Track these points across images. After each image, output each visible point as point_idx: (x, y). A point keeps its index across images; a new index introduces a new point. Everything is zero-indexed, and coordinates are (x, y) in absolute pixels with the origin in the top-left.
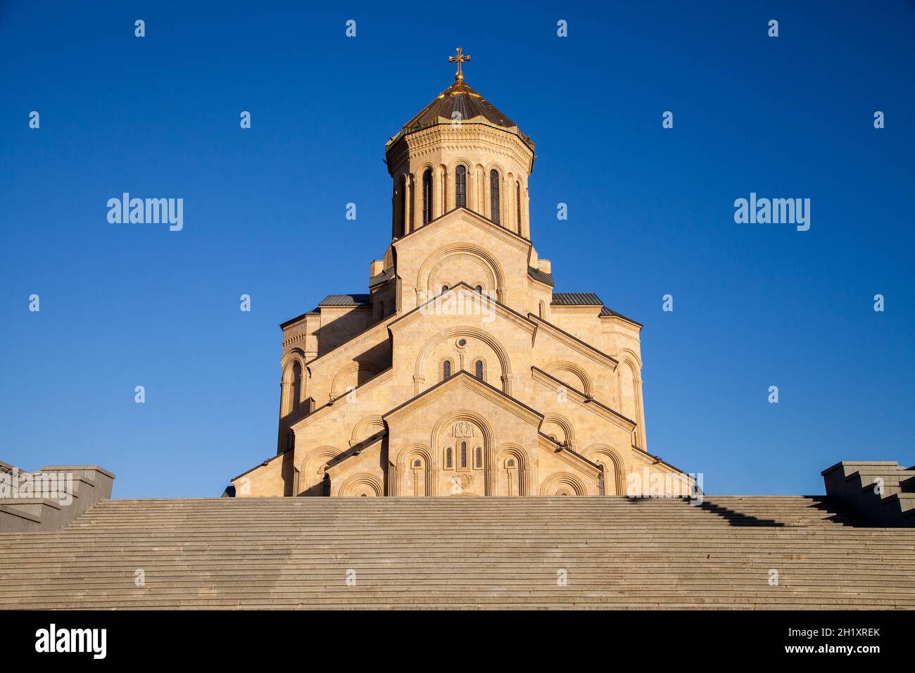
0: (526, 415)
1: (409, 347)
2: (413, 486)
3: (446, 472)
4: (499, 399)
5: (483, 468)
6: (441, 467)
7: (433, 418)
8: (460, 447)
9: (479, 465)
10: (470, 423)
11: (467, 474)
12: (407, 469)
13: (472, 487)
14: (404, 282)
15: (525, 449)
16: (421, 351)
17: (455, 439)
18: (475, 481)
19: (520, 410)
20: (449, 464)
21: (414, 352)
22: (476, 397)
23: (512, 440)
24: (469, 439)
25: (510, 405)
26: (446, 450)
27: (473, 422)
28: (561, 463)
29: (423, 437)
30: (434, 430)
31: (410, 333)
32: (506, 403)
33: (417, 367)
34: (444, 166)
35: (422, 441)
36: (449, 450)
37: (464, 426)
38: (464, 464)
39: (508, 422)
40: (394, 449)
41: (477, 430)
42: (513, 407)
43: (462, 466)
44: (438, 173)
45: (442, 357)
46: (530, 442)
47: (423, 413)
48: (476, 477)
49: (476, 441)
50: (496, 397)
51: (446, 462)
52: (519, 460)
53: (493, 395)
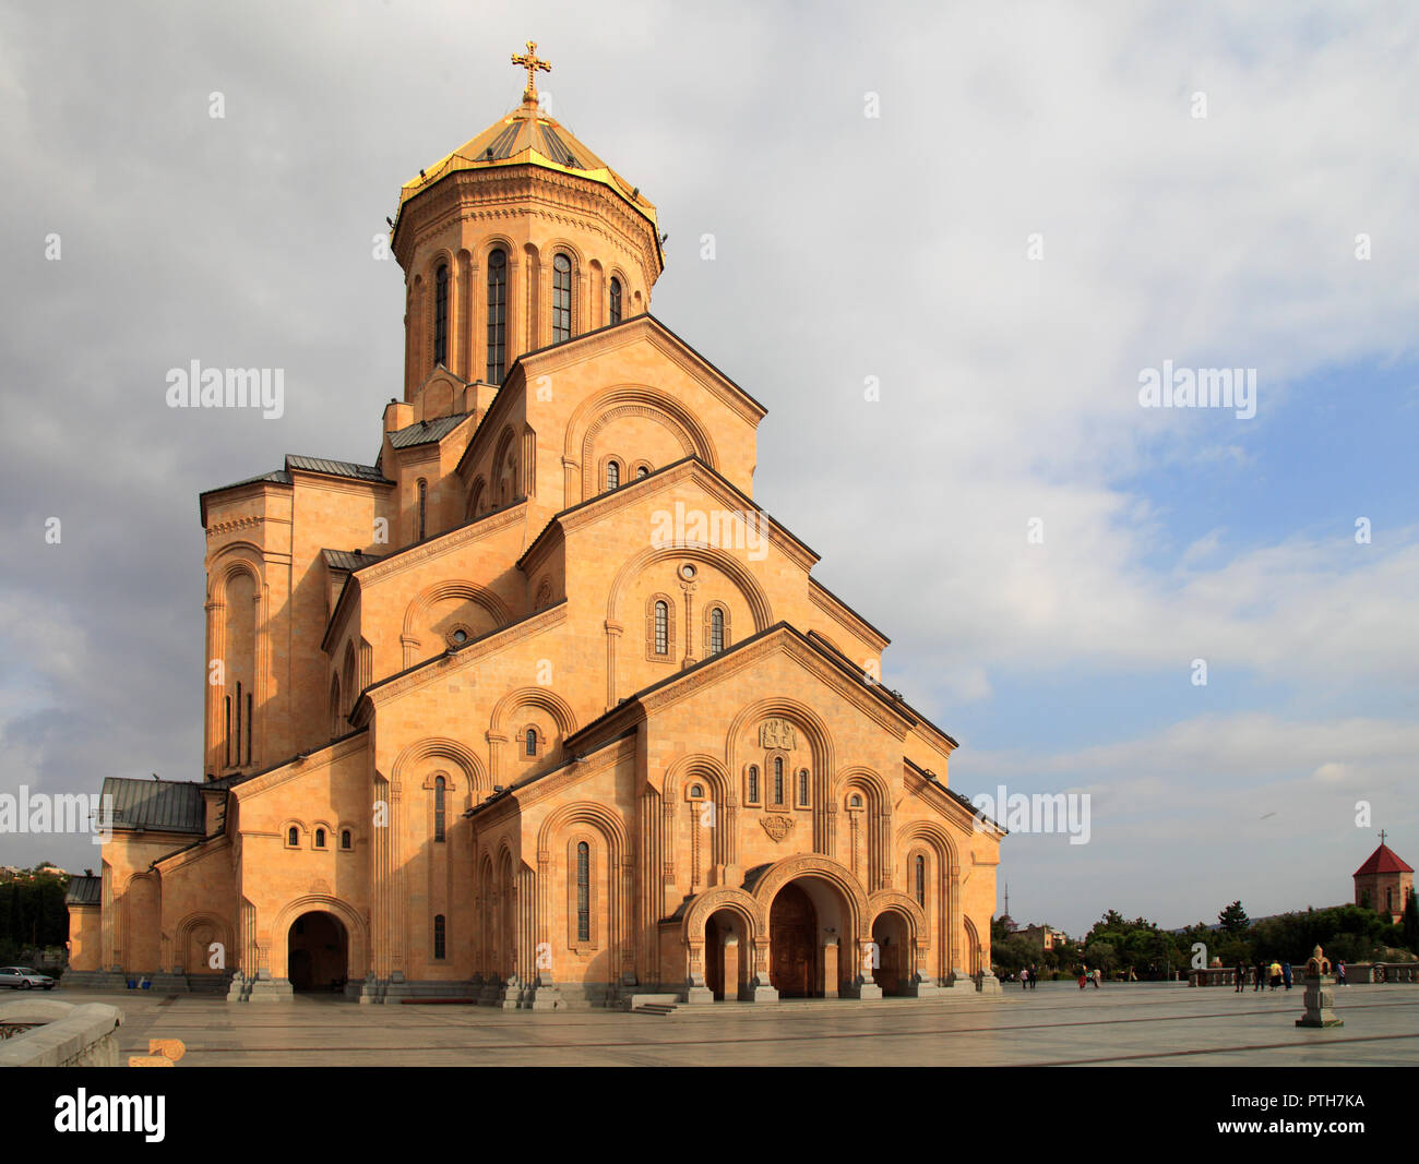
0: (888, 718)
1: (596, 565)
2: (690, 832)
3: (747, 810)
4: (845, 685)
5: (811, 807)
6: (740, 800)
7: (731, 707)
8: (773, 767)
9: (804, 801)
10: (790, 725)
11: (785, 816)
12: (679, 801)
13: (792, 839)
14: (539, 439)
15: (885, 779)
16: (619, 576)
17: (764, 752)
18: (797, 830)
19: (877, 709)
20: (755, 797)
21: (605, 575)
22: (805, 675)
23: (864, 762)
24: (788, 753)
25: (861, 697)
26: (747, 769)
27: (796, 722)
28: (922, 805)
29: (710, 743)
30: (732, 731)
31: (597, 537)
32: (855, 693)
33: (611, 605)
34: (530, 248)
35: (709, 749)
36: (754, 769)
37: (780, 728)
38: (780, 798)
39: (857, 729)
40: (658, 761)
41: (801, 738)
42: (867, 701)
43: (777, 803)
44: (521, 259)
45: (653, 593)
46: (892, 767)
47: (710, 697)
48: (798, 822)
49: (800, 757)
50: (839, 680)
51: (748, 792)
52: (870, 797)
53: (833, 676)
